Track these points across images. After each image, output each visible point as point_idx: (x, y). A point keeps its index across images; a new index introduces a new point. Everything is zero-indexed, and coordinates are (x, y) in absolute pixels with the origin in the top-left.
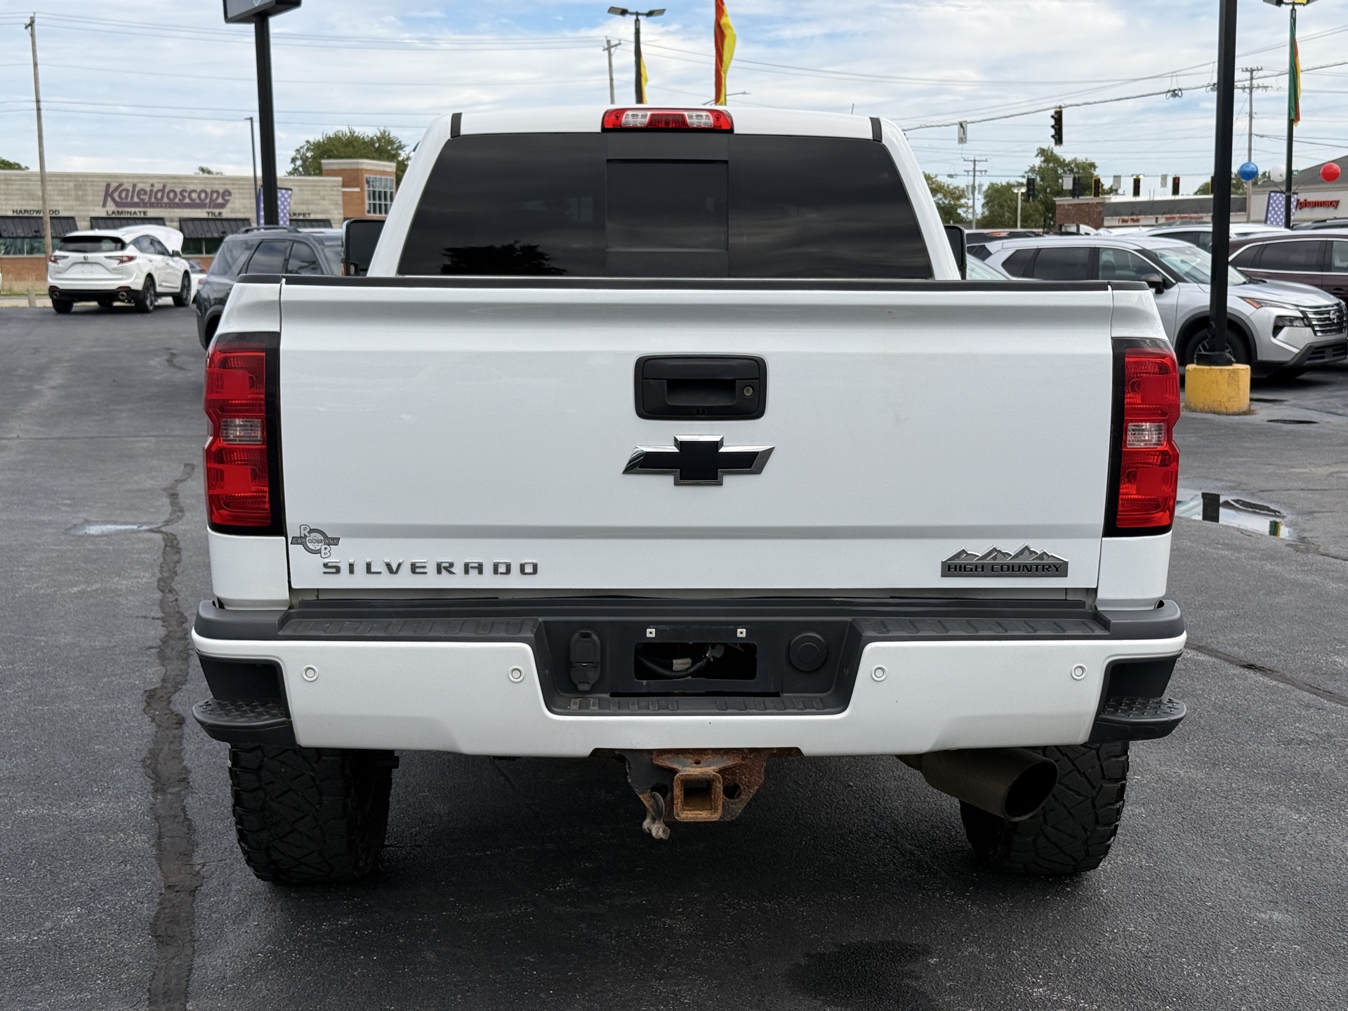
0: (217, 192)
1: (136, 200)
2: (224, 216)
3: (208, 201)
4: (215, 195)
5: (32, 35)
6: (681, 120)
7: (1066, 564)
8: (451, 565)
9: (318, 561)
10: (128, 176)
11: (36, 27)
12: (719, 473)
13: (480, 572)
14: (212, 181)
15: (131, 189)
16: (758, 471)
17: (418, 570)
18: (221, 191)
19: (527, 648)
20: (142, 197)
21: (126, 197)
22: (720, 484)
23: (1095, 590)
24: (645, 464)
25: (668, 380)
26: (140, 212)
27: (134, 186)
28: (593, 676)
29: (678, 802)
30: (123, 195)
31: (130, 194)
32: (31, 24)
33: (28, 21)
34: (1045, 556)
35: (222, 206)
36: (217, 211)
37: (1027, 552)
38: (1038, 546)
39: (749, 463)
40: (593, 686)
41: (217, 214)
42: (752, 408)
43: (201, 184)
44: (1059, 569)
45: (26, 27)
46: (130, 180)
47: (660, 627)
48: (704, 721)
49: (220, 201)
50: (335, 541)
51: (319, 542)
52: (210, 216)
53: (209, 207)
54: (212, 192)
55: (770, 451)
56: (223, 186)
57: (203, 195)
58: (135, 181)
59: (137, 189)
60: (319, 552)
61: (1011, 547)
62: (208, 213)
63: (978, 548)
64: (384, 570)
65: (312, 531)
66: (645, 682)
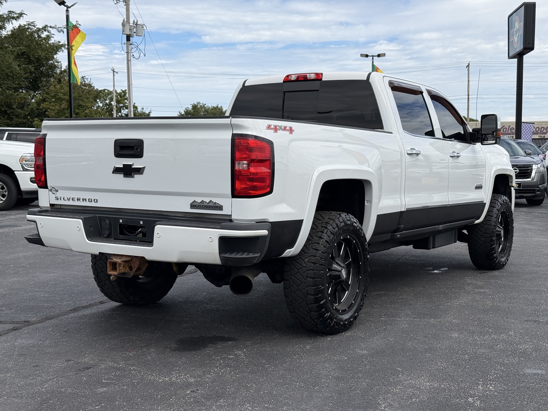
0: (544, 128)
1: (509, 132)
2: (546, 137)
3: (539, 131)
4: (543, 129)
5: (468, 70)
6: (306, 77)
7: (222, 206)
8: (80, 199)
9: (54, 196)
10: (507, 123)
11: (470, 67)
12: (132, 174)
13: (86, 201)
14: (542, 123)
15: (508, 128)
16: (142, 174)
17: (74, 200)
18: (545, 127)
19: (81, 221)
20: (512, 131)
21: (506, 131)
22: (133, 177)
23: (231, 215)
24: (117, 170)
25: (120, 146)
26: (511, 137)
27: (509, 126)
28: (107, 233)
29: (108, 269)
30: (505, 130)
31: (507, 130)
32: (468, 66)
33: (467, 65)
34: (216, 204)
35: (545, 133)
36: (543, 135)
37: (211, 202)
38: (214, 200)
39: (139, 171)
40: (107, 236)
41: (543, 137)
42: (139, 154)
43: (537, 125)
44: (220, 208)
45: (466, 67)
46: (508, 124)
47: (123, 219)
48: (120, 246)
49: (545, 131)
50: (57, 191)
51: (54, 191)
52: (540, 138)
53: (540, 134)
54: (542, 128)
55: (144, 168)
56: (546, 125)
57: (537, 129)
58: (510, 124)
59: (510, 128)
60: (54, 194)
61: (207, 200)
62: (539, 136)
63: (199, 200)
64: (67, 199)
65: (53, 188)
66: (121, 236)
